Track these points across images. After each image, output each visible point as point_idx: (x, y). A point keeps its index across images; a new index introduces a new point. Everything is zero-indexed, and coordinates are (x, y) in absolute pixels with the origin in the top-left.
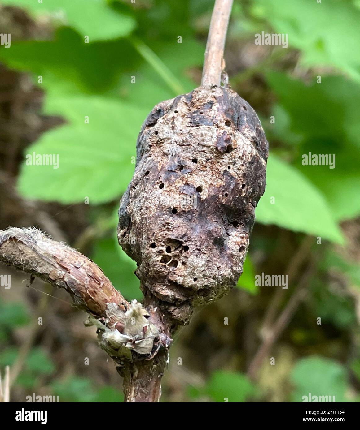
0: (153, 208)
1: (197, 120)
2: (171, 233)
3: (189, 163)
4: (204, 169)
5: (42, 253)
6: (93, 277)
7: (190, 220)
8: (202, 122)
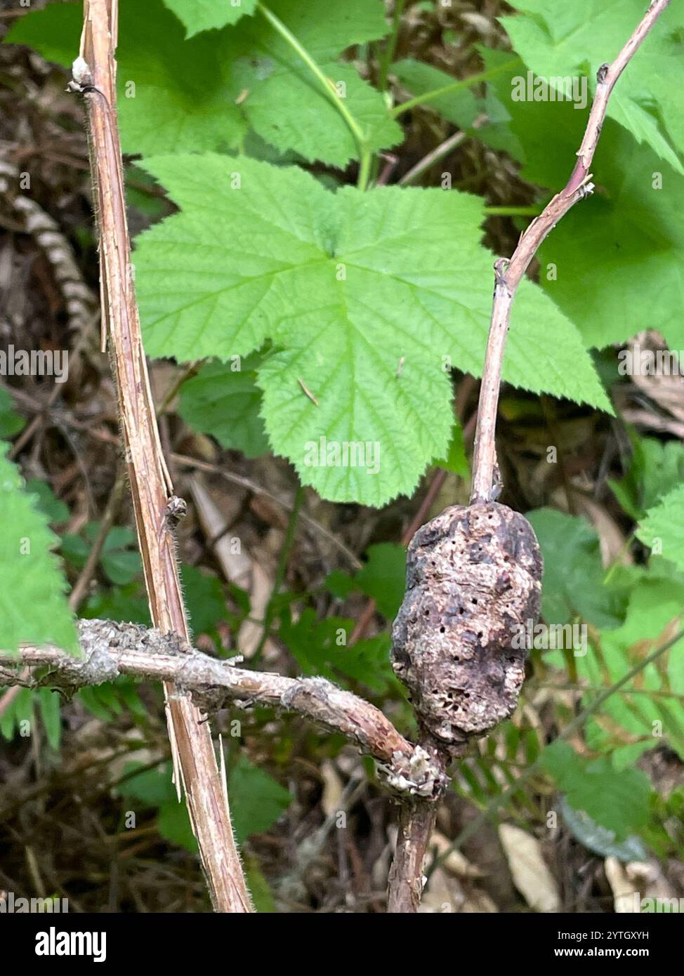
0: (435, 655)
1: (476, 557)
2: (453, 682)
3: (470, 606)
4: (484, 611)
5: (333, 707)
6: (382, 729)
7: (471, 668)
8: (482, 560)
